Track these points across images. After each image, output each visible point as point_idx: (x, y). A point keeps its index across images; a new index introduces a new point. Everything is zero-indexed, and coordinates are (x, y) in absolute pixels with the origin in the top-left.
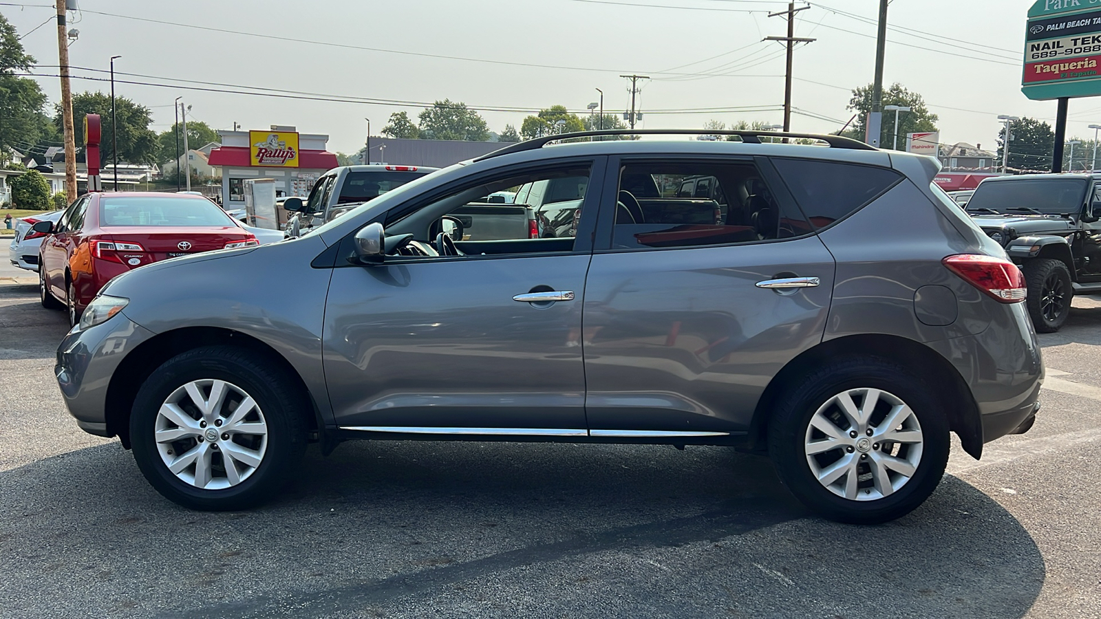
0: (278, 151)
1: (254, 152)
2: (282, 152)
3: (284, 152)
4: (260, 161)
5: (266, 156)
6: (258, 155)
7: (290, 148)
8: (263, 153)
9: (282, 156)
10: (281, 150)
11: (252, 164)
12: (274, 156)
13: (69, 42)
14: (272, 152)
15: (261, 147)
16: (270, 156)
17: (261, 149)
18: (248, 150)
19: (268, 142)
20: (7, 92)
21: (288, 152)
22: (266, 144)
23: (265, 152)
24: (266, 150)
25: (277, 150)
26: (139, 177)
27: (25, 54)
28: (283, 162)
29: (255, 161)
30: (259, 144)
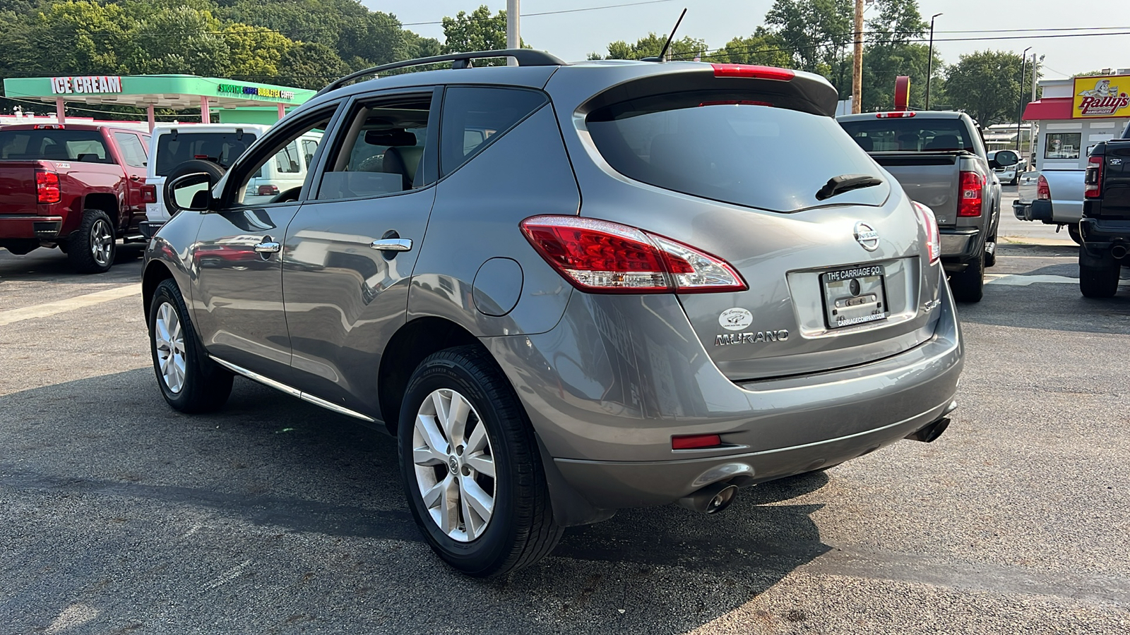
0: (1108, 99)
1: (1078, 102)
2: (1112, 100)
3: (1115, 100)
4: (1084, 113)
5: (1092, 106)
6: (1082, 106)
7: (1123, 95)
8: (1088, 103)
9: (1111, 105)
10: (1111, 98)
11: (1074, 117)
12: (1102, 106)
13: (865, 8)
14: (1099, 101)
15: (1087, 95)
16: (1096, 106)
17: (1087, 98)
18: (1071, 101)
19: (1096, 89)
20: (901, 61)
21: (1120, 99)
22: (1093, 93)
23: (1091, 102)
24: (1093, 99)
25: (1106, 98)
26: (1010, 137)
27: (922, 21)
28: (1112, 112)
29: (1077, 113)
30: (1085, 92)
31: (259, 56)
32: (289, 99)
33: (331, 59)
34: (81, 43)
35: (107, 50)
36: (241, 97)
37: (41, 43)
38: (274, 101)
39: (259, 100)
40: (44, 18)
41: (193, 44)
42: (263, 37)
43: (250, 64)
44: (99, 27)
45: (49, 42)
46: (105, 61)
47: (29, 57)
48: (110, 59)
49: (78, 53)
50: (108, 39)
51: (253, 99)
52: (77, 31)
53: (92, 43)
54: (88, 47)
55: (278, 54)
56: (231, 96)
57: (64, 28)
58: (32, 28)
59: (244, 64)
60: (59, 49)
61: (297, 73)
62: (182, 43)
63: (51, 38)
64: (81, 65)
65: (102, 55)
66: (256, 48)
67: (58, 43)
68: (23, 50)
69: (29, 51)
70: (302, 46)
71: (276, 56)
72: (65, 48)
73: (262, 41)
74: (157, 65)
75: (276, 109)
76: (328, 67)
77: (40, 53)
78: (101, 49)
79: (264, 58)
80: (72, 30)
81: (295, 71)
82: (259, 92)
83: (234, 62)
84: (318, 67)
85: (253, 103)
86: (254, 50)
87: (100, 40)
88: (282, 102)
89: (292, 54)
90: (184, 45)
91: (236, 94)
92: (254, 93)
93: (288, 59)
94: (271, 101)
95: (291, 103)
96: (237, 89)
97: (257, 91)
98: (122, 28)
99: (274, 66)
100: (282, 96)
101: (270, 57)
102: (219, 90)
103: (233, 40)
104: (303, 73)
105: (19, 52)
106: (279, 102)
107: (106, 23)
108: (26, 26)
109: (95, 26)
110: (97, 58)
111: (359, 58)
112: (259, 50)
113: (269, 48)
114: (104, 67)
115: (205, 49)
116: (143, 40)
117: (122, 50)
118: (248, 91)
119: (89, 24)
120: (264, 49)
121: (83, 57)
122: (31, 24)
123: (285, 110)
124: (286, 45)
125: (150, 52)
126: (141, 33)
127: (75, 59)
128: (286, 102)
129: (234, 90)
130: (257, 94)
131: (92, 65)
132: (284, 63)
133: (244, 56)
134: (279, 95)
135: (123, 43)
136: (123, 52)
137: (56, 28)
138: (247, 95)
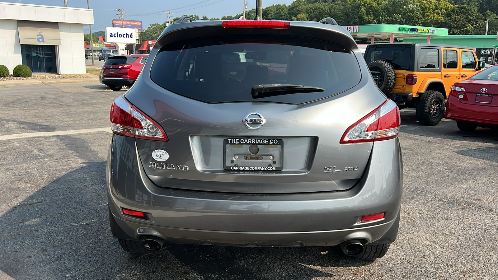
31: (436, 13)
32: (433, 33)
33: (472, 12)
34: (361, 12)
35: (370, 14)
36: (409, 33)
37: (346, 13)
38: (425, 34)
39: (418, 34)
40: (349, 2)
41: (406, 10)
42: (440, 3)
43: (431, 17)
44: (369, 5)
45: (349, 12)
46: (369, 19)
47: (341, 19)
48: (371, 18)
49: (359, 16)
50: (372, 10)
51: (415, 33)
52: (361, 7)
53: (365, 12)
54: (363, 13)
55: (445, 12)
56: (405, 32)
57: (355, 6)
58: (344, 7)
59: (428, 17)
60: (352, 15)
61: (453, 20)
62: (401, 9)
63: (350, 10)
64: (359, 21)
65: (368, 16)
66: (435, 10)
67: (353, 12)
68: (339, 16)
69: (342, 16)
70: (458, 7)
71: (444, 13)
72: (355, 14)
73: (439, 6)
74: (389, 19)
75: (426, 38)
76: (470, 16)
77: (345, 17)
78: (368, 14)
79: (438, 14)
80: (358, 7)
81: (452, 19)
82: (418, 30)
83: (424, 16)
84: (464, 16)
85: (415, 36)
86: (434, 11)
87: (368, 10)
88: (429, 35)
89: (452, 11)
90: (402, 10)
91: (407, 32)
92: (416, 31)
93: (450, 14)
94: (424, 34)
95: (434, 35)
96: (408, 29)
97: (417, 30)
98: (378, 4)
99: (442, 17)
100: (430, 32)
101: (441, 13)
102: (399, 30)
103: (424, 6)
104: (456, 20)
105: (338, 17)
106: (428, 34)
107: (372, 3)
108: (342, 6)
109: (367, 5)
110: (366, 18)
111: (488, 11)
112: (437, 10)
113: (442, 9)
114: (368, 21)
115: (410, 11)
116: (385, 9)
117: (376, 14)
118: (412, 30)
119: (366, 4)
120: (439, 9)
121: (361, 18)
122: (344, 5)
123: (430, 38)
124: (450, 7)
125: (387, 14)
126: (385, 6)
127: (357, 19)
128: (431, 35)
129: (406, 30)
130: (417, 31)
131: (364, 21)
132: (448, 15)
133: (429, 13)
134: (428, 32)
135: (377, 11)
136: (377, 15)
137: (353, 6)
138: (412, 32)
